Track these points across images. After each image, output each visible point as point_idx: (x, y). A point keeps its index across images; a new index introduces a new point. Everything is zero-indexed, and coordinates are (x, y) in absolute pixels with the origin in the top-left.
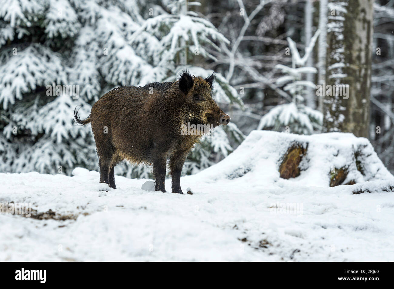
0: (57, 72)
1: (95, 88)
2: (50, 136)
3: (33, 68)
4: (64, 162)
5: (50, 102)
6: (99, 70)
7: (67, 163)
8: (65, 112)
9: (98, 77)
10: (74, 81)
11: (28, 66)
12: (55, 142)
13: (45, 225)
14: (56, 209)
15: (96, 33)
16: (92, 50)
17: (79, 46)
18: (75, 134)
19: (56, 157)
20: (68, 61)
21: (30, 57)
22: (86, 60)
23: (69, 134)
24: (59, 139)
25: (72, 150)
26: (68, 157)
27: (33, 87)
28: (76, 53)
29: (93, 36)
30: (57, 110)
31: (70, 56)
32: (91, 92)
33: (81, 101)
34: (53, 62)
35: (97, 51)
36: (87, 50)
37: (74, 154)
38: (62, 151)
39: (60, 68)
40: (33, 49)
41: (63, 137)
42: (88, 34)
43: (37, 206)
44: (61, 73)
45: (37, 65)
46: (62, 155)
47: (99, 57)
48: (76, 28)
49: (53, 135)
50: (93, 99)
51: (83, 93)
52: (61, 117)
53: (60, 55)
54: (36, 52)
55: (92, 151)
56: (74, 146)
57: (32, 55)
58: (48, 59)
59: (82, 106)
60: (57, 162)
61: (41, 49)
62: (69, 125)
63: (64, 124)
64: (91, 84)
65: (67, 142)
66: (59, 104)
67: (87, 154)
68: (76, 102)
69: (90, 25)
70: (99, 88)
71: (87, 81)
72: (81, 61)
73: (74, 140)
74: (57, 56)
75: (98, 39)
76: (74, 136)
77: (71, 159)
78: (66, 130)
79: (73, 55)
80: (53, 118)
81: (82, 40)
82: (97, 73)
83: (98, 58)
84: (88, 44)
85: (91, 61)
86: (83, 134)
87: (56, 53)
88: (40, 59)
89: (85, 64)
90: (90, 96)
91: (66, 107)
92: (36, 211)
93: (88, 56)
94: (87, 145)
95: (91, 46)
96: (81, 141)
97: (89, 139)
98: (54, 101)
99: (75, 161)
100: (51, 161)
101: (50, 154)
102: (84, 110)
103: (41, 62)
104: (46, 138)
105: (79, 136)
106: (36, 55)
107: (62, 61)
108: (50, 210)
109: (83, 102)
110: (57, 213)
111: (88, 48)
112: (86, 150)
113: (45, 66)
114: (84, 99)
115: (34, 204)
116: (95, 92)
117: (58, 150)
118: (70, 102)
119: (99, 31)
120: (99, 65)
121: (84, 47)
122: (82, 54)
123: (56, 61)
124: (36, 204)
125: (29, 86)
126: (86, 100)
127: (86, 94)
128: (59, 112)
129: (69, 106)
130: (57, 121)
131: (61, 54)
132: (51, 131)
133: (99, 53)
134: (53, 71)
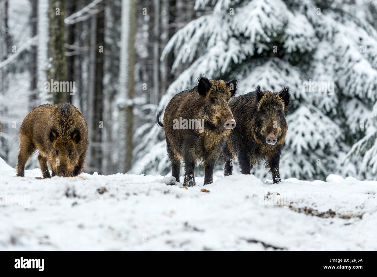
0: (296, 86)
1: (333, 101)
2: (289, 147)
3: (273, 81)
4: (303, 172)
5: (289, 114)
6: (337, 83)
7: (307, 173)
8: (304, 124)
9: (335, 90)
10: (312, 94)
11: (268, 80)
12: (295, 153)
13: (332, 223)
14: (336, 209)
15: (333, 47)
16: (330, 63)
17: (317, 61)
18: (314, 145)
19: (296, 168)
20: (306, 75)
21: (270, 71)
22: (324, 73)
23: (309, 145)
24: (299, 150)
25: (311, 161)
26: (308, 168)
28: (314, 67)
29: (330, 50)
30: (297, 122)
31: (308, 70)
32: (329, 104)
33: (319, 113)
34: (292, 76)
35: (334, 65)
36: (324, 64)
37: (314, 164)
38: (302, 162)
39: (299, 82)
40: (273, 63)
41: (303, 148)
42: (326, 49)
43: (316, 206)
44: (300, 86)
45: (276, 78)
46: (302, 165)
47: (336, 71)
48: (314, 43)
49: (293, 146)
50: (331, 111)
51: (321, 106)
52: (301, 129)
53: (299, 69)
54: (275, 66)
55: (330, 161)
56: (313, 156)
57: (272, 69)
58: (288, 72)
59: (321, 118)
60: (297, 173)
61: (280, 63)
62: (308, 137)
63: (303, 135)
64: (329, 96)
65: (306, 153)
66: (298, 116)
67: (326, 165)
68: (314, 114)
69: (327, 40)
70: (337, 101)
71: (325, 94)
72: (319, 75)
73: (313, 151)
74: (296, 70)
75: (336, 53)
77: (311, 169)
78: (305, 141)
79: (311, 69)
80: (293, 129)
81: (320, 55)
83: (335, 72)
84: (326, 58)
85: (329, 74)
86: (322, 145)
87: (295, 67)
88: (279, 73)
89: (323, 77)
90: (328, 108)
91: (305, 120)
92: (317, 211)
93: (326, 70)
94: (326, 156)
95: (329, 60)
96: (320, 152)
97: (328, 150)
98: (293, 113)
99: (314, 172)
100: (291, 171)
101: (291, 165)
102: (323, 121)
103: (281, 76)
104: (287, 150)
105: (318, 147)
106: (275, 70)
107: (301, 74)
108: (330, 210)
109: (322, 115)
110: (337, 213)
111: (326, 63)
112: (325, 161)
113: (284, 80)
114: (322, 112)
115: (313, 204)
116: (333, 105)
117: (298, 160)
118: (308, 114)
119: (336, 45)
120: (336, 79)
121: (322, 61)
122: (319, 68)
123: (295, 75)
124: (315, 205)
126: (325, 112)
127: (324, 106)
128: (299, 124)
129: (308, 118)
130: (297, 133)
131: (300, 68)
132: (291, 142)
133: (337, 67)
134: (291, 84)
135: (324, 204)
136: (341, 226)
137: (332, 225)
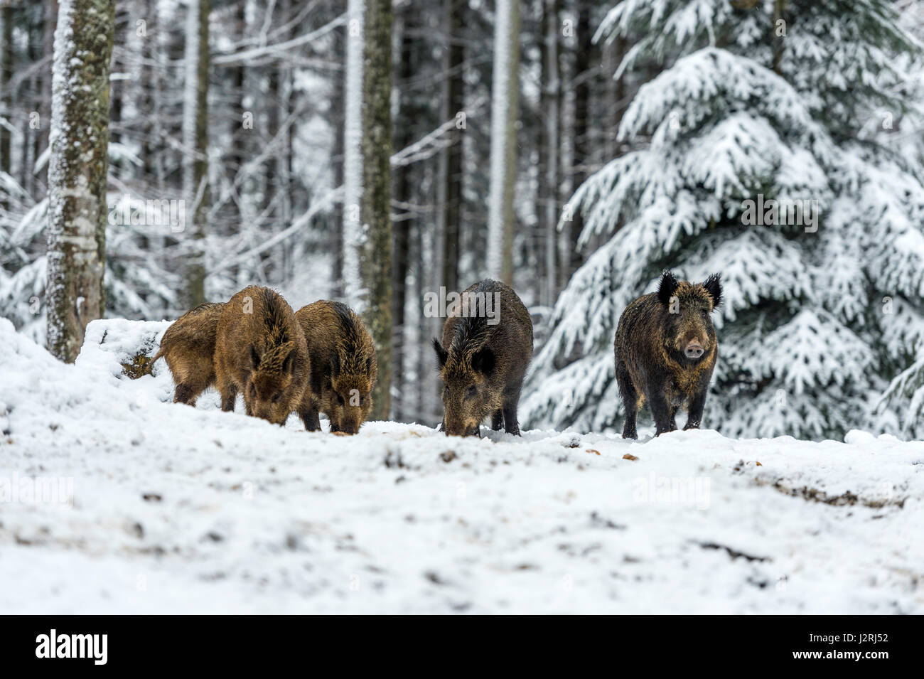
0: (795, 274)
1: (859, 301)
2: (783, 382)
3: (754, 267)
4: (806, 426)
5: (783, 325)
6: (865, 271)
7: (812, 428)
8: (809, 341)
9: (863, 282)
10: (822, 289)
11: (745, 264)
12: (792, 392)
13: (850, 515)
14: (858, 491)
15: (859, 208)
16: (854, 236)
17: (831, 231)
18: (825, 378)
19: (794, 418)
20: (813, 256)
21: (749, 249)
22: (843, 253)
23: (816, 378)
24: (800, 388)
25: (820, 406)
26: (815, 418)
27: (755, 300)
28: (827, 242)
29: (854, 212)
30: (795, 338)
31: (815, 247)
32: (852, 308)
33: (834, 322)
34: (787, 257)
35: (861, 238)
36: (844, 237)
37: (825, 412)
38: (803, 407)
39: (800, 267)
40: (754, 235)
41: (805, 384)
42: (846, 210)
43: (823, 486)
44: (802, 276)
45: (760, 262)
46: (803, 414)
47: (865, 249)
48: (826, 200)
49: (788, 380)
50: (855, 319)
51: (837, 310)
52: (802, 350)
53: (799, 245)
54: (758, 240)
55: (854, 407)
56: (824, 399)
57: (752, 246)
58: (780, 251)
59: (837, 330)
60: (796, 426)
61: (766, 235)
62: (815, 364)
63: (807, 361)
64: (852, 293)
65: (812, 393)
66: (798, 327)
67: (845, 414)
68: (826, 324)
69: (850, 195)
70: (865, 301)
71: (845, 288)
72: (835, 255)
73: (824, 389)
74: (794, 247)
75: (863, 218)
76: (824, 382)
77: (819, 421)
78: (811, 372)
79: (820, 246)
80: (789, 351)
81: (836, 221)
82: (861, 275)
83: (862, 251)
84: (846, 226)
85: (852, 255)
86: (840, 379)
87: (793, 243)
88: (765, 252)
89: (841, 260)
90: (850, 315)
91: (810, 334)
92: (825, 493)
93: (847, 247)
94: (845, 397)
95: (851, 230)
96: (835, 391)
97: (849, 387)
99: (826, 425)
100: (785, 424)
101: (784, 413)
102: (840, 337)
103: (768, 258)
104: (778, 386)
105: (832, 381)
106: (758, 246)
107: (803, 255)
108: (848, 492)
109: (839, 325)
110: (859, 497)
111: (846, 234)
112: (844, 406)
113: (774, 264)
114: (840, 320)
115: (817, 482)
116: (858, 308)
117: (798, 405)
118: (816, 324)
119: (865, 204)
120: (864, 262)
121: (840, 231)
122: (835, 243)
123: (793, 256)
124: (821, 483)
125: (747, 297)
126: (844, 321)
127: (844, 311)
128: (799, 341)
129: (815, 331)
130: (796, 357)
131: (800, 243)
132: (785, 373)
133: (866, 241)
134: (787, 272)
135: (838, 482)
136: (866, 521)
137: (851, 519)
